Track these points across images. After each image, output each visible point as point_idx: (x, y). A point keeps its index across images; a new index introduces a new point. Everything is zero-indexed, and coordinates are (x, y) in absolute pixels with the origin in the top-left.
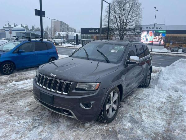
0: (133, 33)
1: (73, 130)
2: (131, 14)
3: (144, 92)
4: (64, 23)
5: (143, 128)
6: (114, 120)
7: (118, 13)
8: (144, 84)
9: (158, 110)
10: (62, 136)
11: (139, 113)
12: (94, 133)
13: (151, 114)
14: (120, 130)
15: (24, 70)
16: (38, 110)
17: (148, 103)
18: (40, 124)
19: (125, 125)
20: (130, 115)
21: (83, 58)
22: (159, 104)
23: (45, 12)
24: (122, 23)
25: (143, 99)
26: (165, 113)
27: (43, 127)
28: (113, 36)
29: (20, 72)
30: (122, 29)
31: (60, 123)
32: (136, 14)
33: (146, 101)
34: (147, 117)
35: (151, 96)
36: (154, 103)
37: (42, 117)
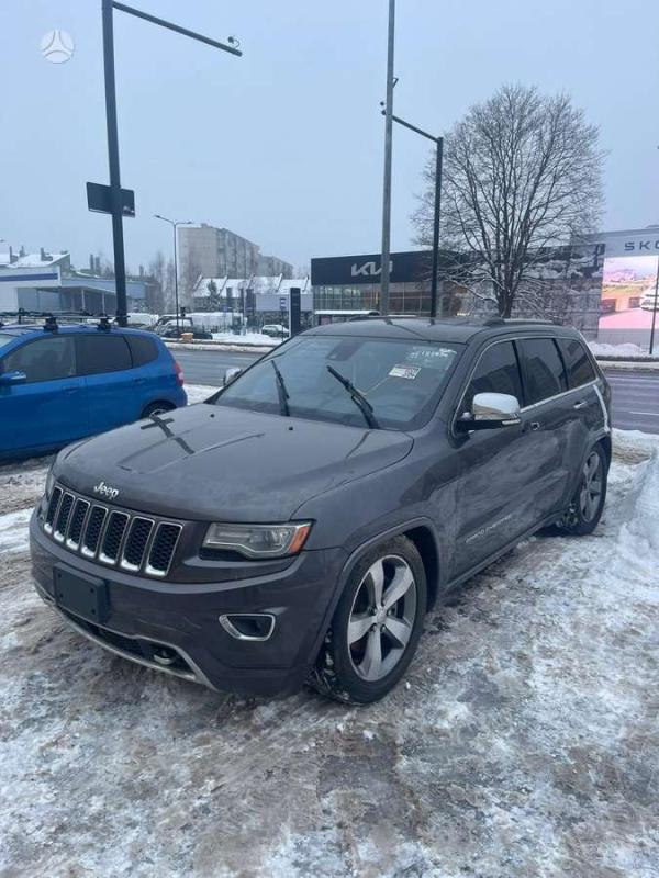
0: (559, 270)
1: (199, 735)
2: (547, 181)
3: (565, 559)
4: (234, 237)
5: (526, 730)
6: (395, 692)
7: (486, 183)
8: (571, 520)
9: (613, 643)
10: (143, 762)
11: (521, 657)
12: (291, 749)
13: (576, 663)
14: (414, 735)
15: (28, 463)
16: (58, 646)
17: (575, 609)
18: (56, 710)
19: (442, 714)
20: (476, 665)
21: (261, 407)
22: (628, 612)
23: (132, 193)
24: (507, 225)
25: (550, 592)
26: (644, 655)
27: (65, 722)
28: (464, 290)
29: (9, 472)
30: (506, 257)
31: (143, 706)
32: (574, 181)
33: (567, 600)
34: (556, 675)
35: (597, 576)
36: (601, 610)
37: (68, 679)
